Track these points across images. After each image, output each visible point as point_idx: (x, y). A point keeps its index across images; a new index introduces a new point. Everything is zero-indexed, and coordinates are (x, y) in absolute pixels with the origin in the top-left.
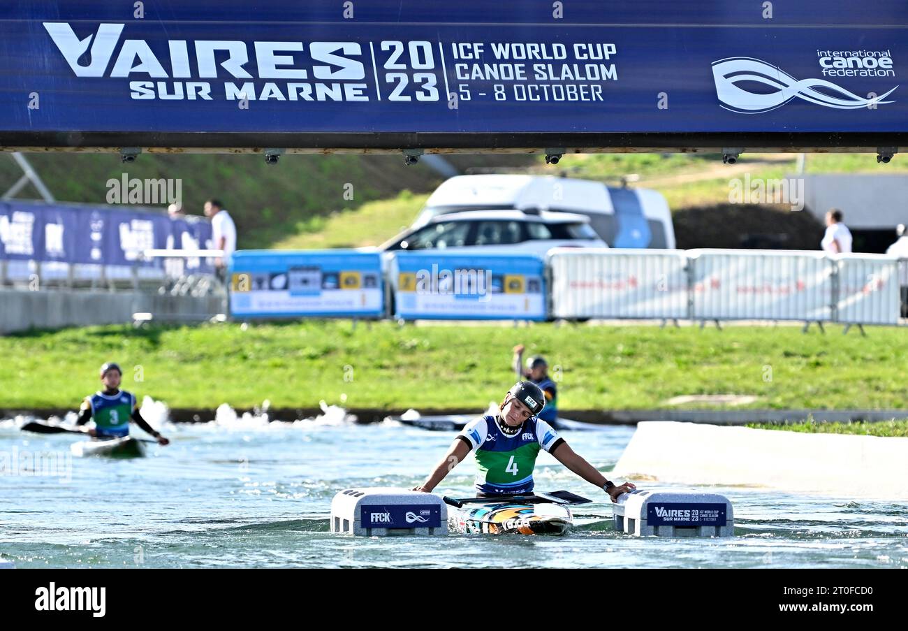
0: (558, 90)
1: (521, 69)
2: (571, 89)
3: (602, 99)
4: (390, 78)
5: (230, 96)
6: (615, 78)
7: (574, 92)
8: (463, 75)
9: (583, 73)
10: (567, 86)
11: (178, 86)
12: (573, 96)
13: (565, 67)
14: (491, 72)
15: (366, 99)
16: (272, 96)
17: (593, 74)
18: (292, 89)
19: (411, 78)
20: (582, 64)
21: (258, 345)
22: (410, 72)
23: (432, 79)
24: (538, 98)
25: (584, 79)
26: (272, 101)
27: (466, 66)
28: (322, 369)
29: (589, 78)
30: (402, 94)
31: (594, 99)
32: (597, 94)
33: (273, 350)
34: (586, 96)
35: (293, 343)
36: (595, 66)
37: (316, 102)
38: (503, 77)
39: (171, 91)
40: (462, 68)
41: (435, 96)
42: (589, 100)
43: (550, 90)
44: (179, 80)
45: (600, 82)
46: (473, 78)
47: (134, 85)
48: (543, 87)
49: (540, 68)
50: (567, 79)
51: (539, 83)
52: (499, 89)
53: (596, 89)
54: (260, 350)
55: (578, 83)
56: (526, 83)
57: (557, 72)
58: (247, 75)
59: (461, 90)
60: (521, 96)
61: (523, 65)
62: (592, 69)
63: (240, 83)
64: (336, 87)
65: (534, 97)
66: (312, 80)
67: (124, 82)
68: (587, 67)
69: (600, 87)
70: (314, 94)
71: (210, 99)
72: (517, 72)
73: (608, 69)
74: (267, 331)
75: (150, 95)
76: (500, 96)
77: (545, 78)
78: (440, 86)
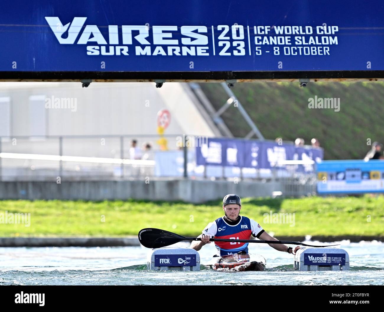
0: (307, 49)
1: (288, 39)
2: (314, 49)
3: (329, 54)
4: (221, 44)
6: (337, 43)
7: (315, 50)
8: (258, 42)
9: (320, 41)
10: (312, 48)
11: (111, 48)
12: (314, 52)
13: (311, 38)
14: (273, 40)
15: (208, 54)
16: (159, 53)
17: (325, 42)
19: (231, 44)
20: (320, 37)
22: (231, 41)
23: (243, 44)
24: (296, 53)
25: (321, 44)
26: (159, 56)
27: (260, 38)
28: (354, 217)
29: (323, 43)
30: (227, 52)
31: (325, 54)
32: (327, 51)
33: (330, 209)
34: (321, 52)
35: (342, 205)
36: (327, 38)
37: (182, 56)
38: (279, 43)
40: (258, 39)
41: (243, 53)
42: (322, 54)
43: (302, 49)
44: (112, 45)
45: (329, 45)
46: (264, 43)
47: (89, 48)
48: (299, 49)
49: (298, 39)
50: (312, 44)
51: (297, 46)
52: (276, 49)
53: (326, 49)
55: (317, 46)
56: (290, 46)
57: (307, 40)
58: (147, 43)
59: (257, 50)
60: (287, 52)
61: (290, 37)
62: (325, 39)
63: (143, 47)
64: (193, 48)
65: (294, 53)
66: (181, 45)
67: (84, 46)
68: (323, 38)
69: (328, 48)
70: (181, 52)
71: (127, 54)
72: (286, 41)
73: (333, 39)
75: (97, 53)
76: (277, 53)
77: (301, 43)
78: (246, 48)
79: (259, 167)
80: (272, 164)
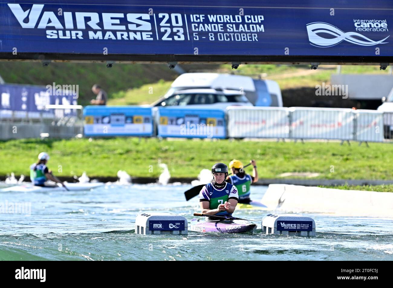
0: (238, 36)
2: (244, 36)
3: (257, 40)
4: (162, 30)
5: (91, 37)
6: (263, 31)
8: (195, 29)
9: (249, 28)
10: (242, 34)
11: (68, 33)
12: (244, 39)
13: (241, 26)
14: (208, 27)
15: (152, 39)
16: (110, 37)
17: (253, 29)
18: (119, 34)
19: (172, 30)
20: (248, 25)
21: (97, 148)
22: (172, 27)
23: (181, 30)
24: (229, 40)
25: (249, 31)
26: (110, 40)
27: (197, 25)
28: (125, 159)
29: (252, 30)
30: (168, 37)
31: (254, 40)
32: (255, 38)
33: (103, 151)
34: (250, 39)
35: (113, 148)
36: (254, 26)
37: (129, 40)
38: (213, 30)
39: (64, 35)
40: (195, 26)
41: (182, 38)
43: (234, 36)
44: (68, 30)
45: (257, 32)
46: (200, 30)
47: (48, 32)
48: (231, 35)
49: (229, 26)
50: (242, 31)
51: (229, 33)
52: (211, 35)
53: (255, 36)
54: (97, 151)
55: (246, 33)
56: (223, 33)
57: (237, 28)
58: (98, 28)
59: (194, 36)
60: (221, 38)
61: (222, 25)
63: (95, 31)
64: (139, 34)
65: (227, 39)
66: (128, 30)
67: (44, 31)
68: (251, 26)
69: (256, 34)
70: (128, 37)
71: (82, 38)
72: (220, 28)
73: (260, 27)
74: (100, 142)
75: (55, 37)
76: (212, 38)
77: (232, 30)
78: (185, 34)
79: (28, 110)
80: (40, 108)
